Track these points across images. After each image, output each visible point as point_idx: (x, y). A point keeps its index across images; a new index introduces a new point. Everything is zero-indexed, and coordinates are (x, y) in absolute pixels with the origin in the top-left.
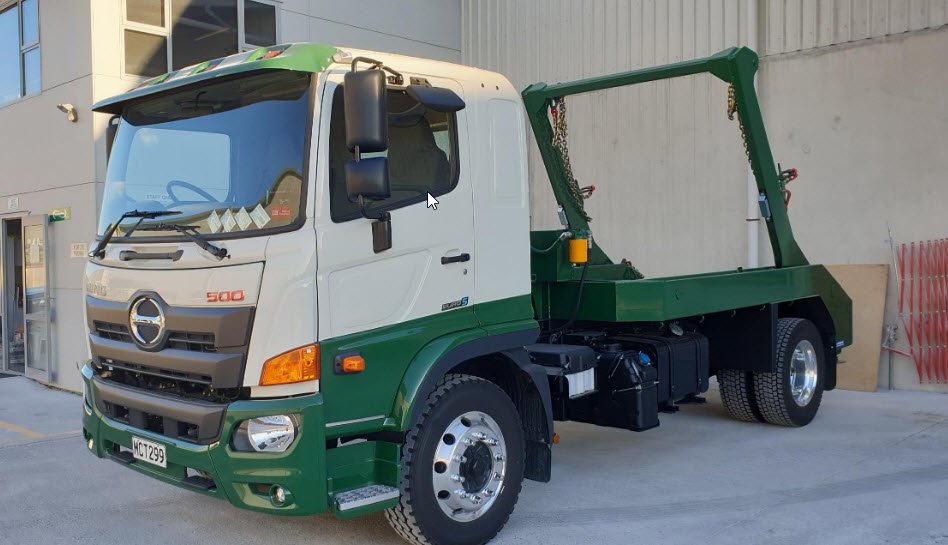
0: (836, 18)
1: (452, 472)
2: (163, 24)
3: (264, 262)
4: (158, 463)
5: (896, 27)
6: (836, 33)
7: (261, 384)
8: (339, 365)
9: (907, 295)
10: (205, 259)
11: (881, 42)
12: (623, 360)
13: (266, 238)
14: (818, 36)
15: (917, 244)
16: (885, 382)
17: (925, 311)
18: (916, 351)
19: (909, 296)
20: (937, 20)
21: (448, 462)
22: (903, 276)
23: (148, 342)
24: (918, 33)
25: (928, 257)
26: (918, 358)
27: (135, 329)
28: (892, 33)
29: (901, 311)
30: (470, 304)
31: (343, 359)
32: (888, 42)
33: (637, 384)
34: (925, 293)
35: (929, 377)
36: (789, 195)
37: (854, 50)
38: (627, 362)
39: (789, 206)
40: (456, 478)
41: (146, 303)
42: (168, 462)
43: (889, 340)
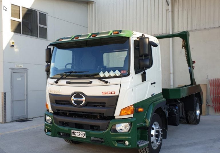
0: (192, 24)
1: (154, 137)
2: (20, 18)
3: (120, 84)
4: (82, 137)
5: (207, 27)
6: (192, 27)
7: (120, 115)
8: (137, 110)
9: (212, 92)
10: (101, 84)
11: (203, 30)
12: (172, 108)
13: (121, 78)
14: (188, 28)
15: (214, 79)
16: (207, 113)
17: (217, 96)
18: (215, 105)
19: (213, 92)
20: (217, 26)
21: (154, 134)
22: (211, 87)
23: (78, 105)
24: (212, 28)
25: (217, 82)
26: (215, 107)
27: (73, 102)
28: (206, 28)
29: (211, 96)
30: (155, 94)
31: (138, 109)
32: (205, 30)
33: (176, 114)
34: (216, 91)
35: (218, 112)
36: (194, 67)
37: (196, 32)
38: (173, 109)
39: (194, 70)
40: (155, 138)
41: (78, 95)
42: (86, 137)
43: (208, 103)
